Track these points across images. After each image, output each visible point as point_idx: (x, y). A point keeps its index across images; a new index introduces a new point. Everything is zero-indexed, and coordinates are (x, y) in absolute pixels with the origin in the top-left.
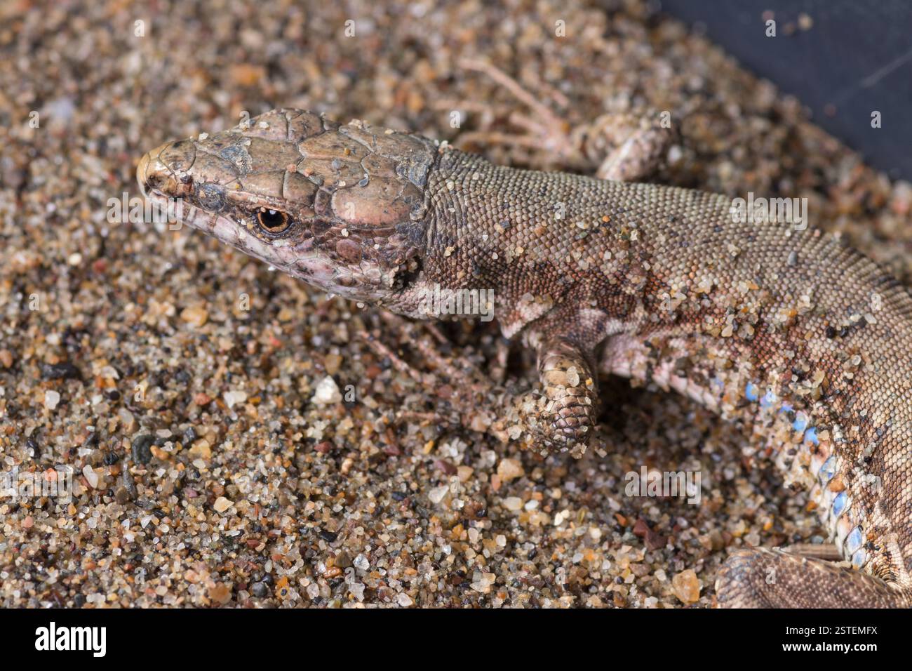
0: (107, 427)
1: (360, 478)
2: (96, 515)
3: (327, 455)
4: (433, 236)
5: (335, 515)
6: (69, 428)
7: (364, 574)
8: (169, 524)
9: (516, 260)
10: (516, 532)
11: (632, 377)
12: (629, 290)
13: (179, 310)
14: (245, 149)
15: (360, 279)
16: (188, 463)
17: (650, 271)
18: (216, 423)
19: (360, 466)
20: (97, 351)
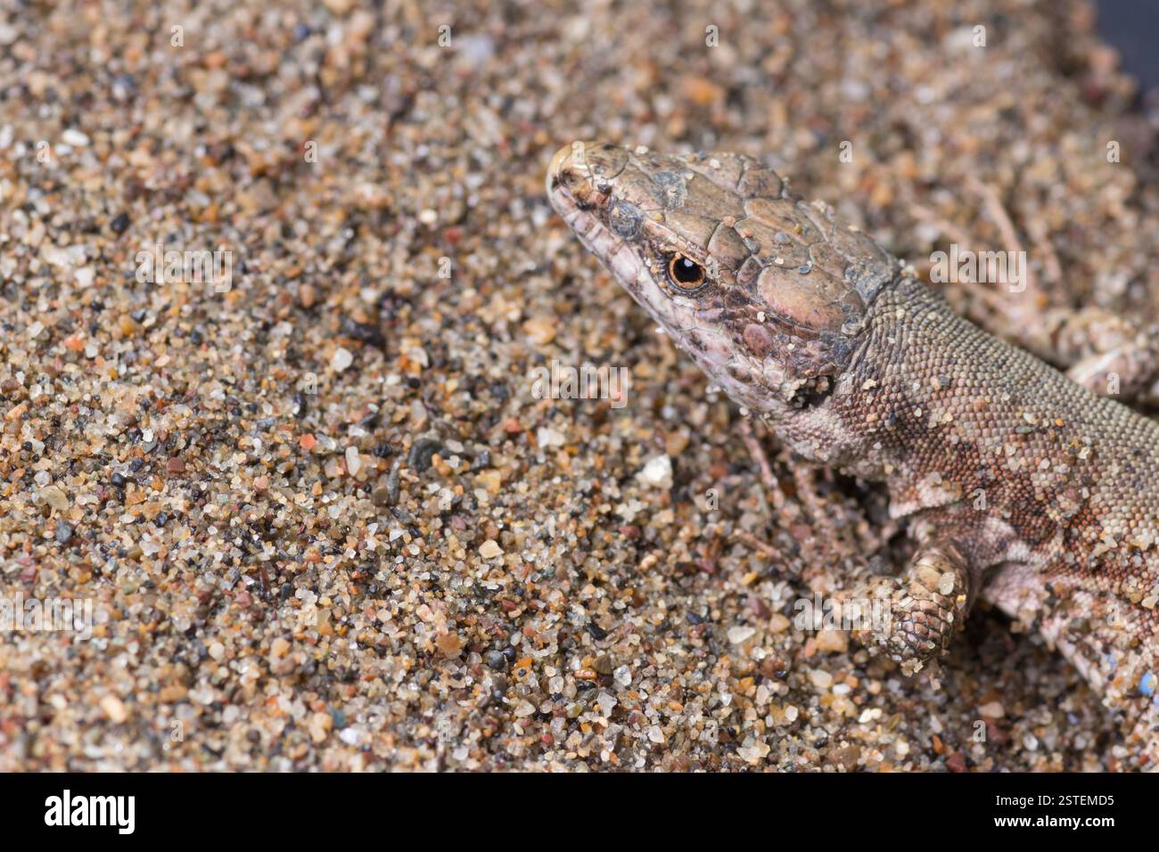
0: (393, 413)
1: (658, 582)
2: (343, 506)
3: (630, 542)
4: (859, 361)
5: (614, 611)
6: (348, 399)
7: (621, 690)
8: (421, 548)
9: (939, 427)
10: (812, 711)
11: (1017, 619)
12: (1053, 515)
13: (524, 318)
14: (683, 181)
15: (757, 377)
16: (468, 490)
17: (1087, 501)
18: (518, 457)
19: (663, 569)
20: (414, 328)
